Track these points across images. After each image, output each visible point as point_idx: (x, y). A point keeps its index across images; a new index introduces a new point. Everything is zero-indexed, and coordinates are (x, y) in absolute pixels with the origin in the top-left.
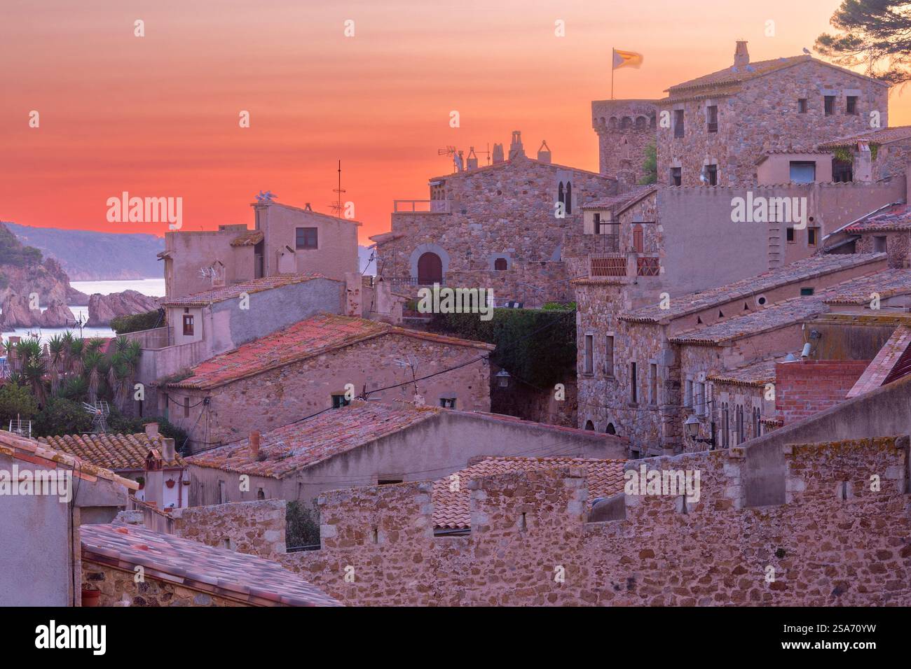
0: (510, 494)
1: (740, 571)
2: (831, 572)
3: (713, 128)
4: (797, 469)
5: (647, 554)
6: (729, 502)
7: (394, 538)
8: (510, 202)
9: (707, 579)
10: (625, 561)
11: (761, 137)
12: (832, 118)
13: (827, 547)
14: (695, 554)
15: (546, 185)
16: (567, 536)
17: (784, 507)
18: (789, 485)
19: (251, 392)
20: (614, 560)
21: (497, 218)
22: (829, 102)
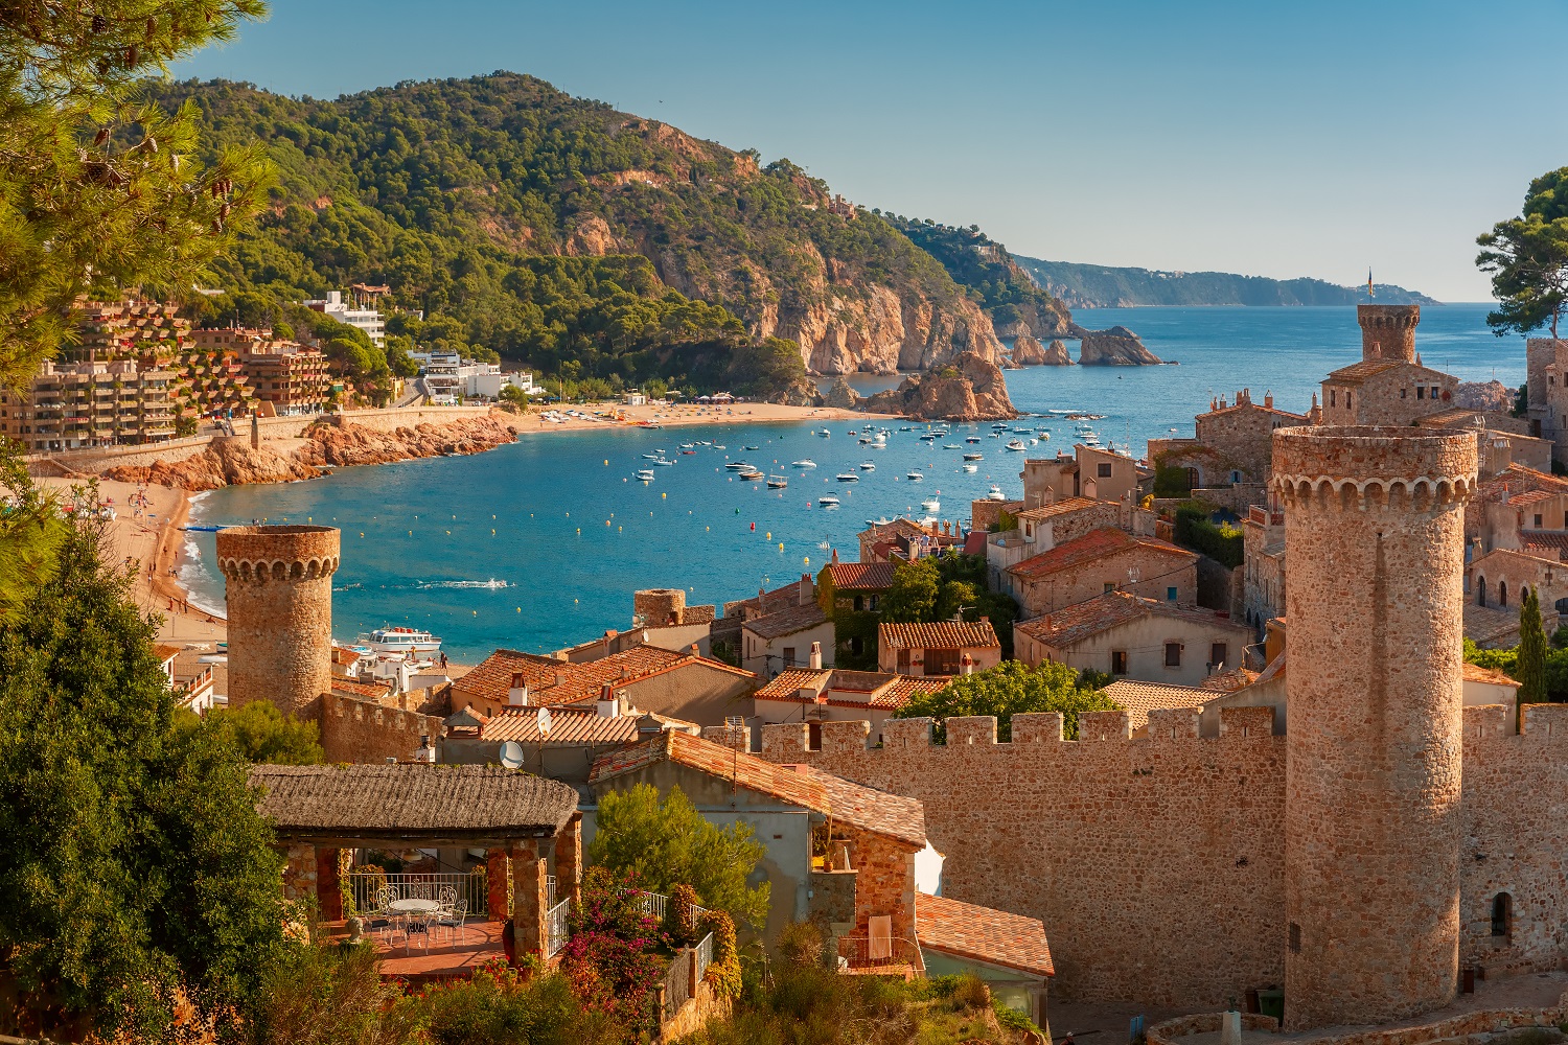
0: (1096, 722)
1: (1199, 768)
2: (1239, 772)
3: (1349, 406)
4: (1224, 720)
5: (1157, 757)
6: (1194, 734)
7: (1045, 740)
8: (1241, 435)
9: (1183, 772)
10: (1148, 759)
11: (1376, 414)
12: (1422, 402)
13: (1237, 759)
14: (1178, 758)
15: (1266, 423)
16: (1122, 745)
17: (1219, 739)
18: (1221, 726)
19: (1057, 581)
20: (1142, 759)
21: (1234, 445)
22: (1420, 391)
